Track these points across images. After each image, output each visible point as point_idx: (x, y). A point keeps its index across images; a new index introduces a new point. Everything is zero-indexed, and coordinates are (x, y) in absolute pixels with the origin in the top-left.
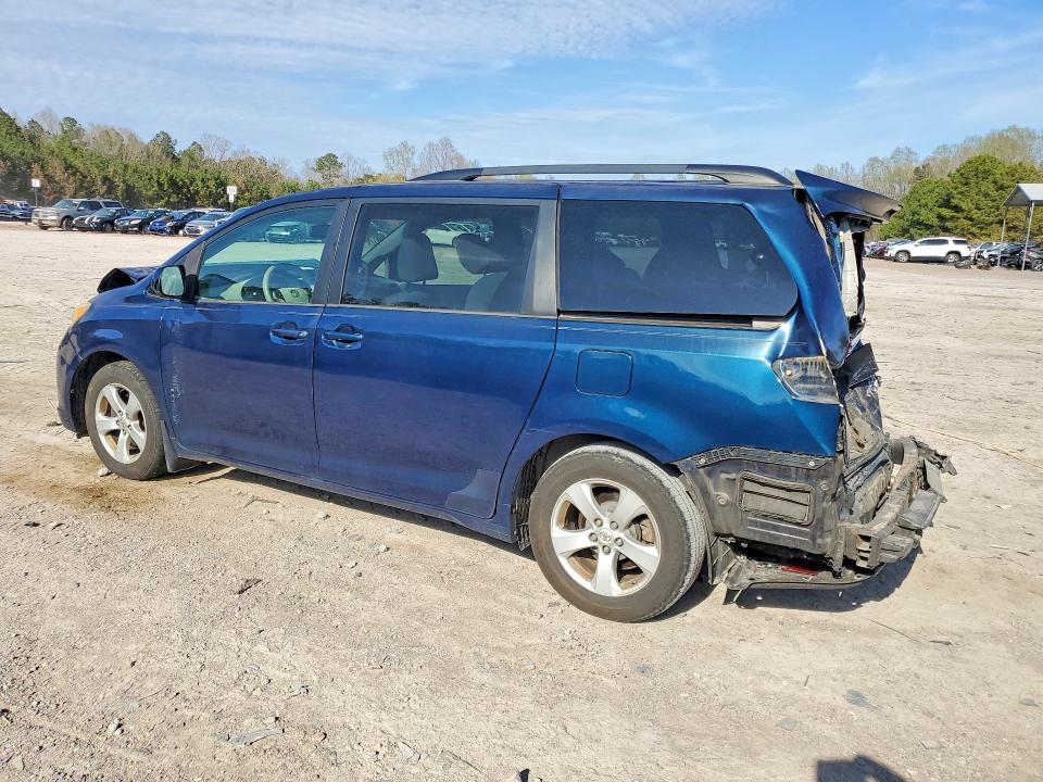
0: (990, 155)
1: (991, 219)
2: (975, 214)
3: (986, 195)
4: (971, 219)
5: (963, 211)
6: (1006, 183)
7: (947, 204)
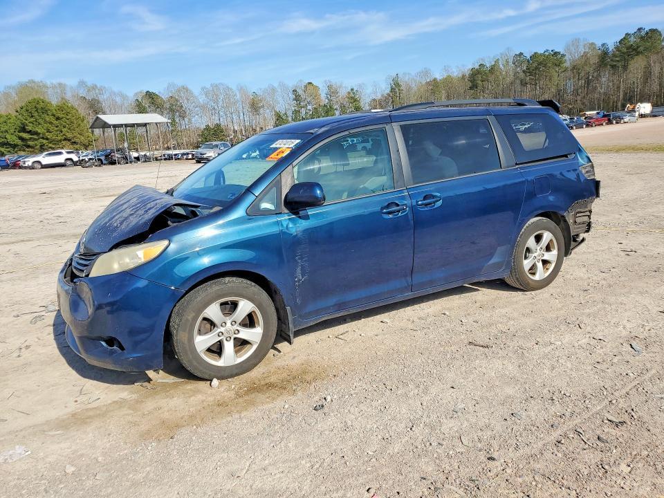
0: (42, 98)
1: (59, 138)
2: (49, 135)
3: (51, 123)
4: (47, 139)
5: (40, 134)
6: (61, 116)
7: (23, 130)
